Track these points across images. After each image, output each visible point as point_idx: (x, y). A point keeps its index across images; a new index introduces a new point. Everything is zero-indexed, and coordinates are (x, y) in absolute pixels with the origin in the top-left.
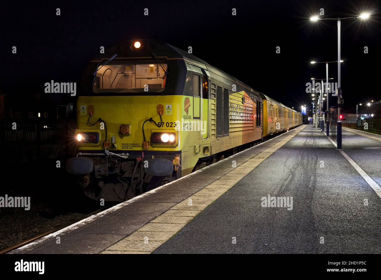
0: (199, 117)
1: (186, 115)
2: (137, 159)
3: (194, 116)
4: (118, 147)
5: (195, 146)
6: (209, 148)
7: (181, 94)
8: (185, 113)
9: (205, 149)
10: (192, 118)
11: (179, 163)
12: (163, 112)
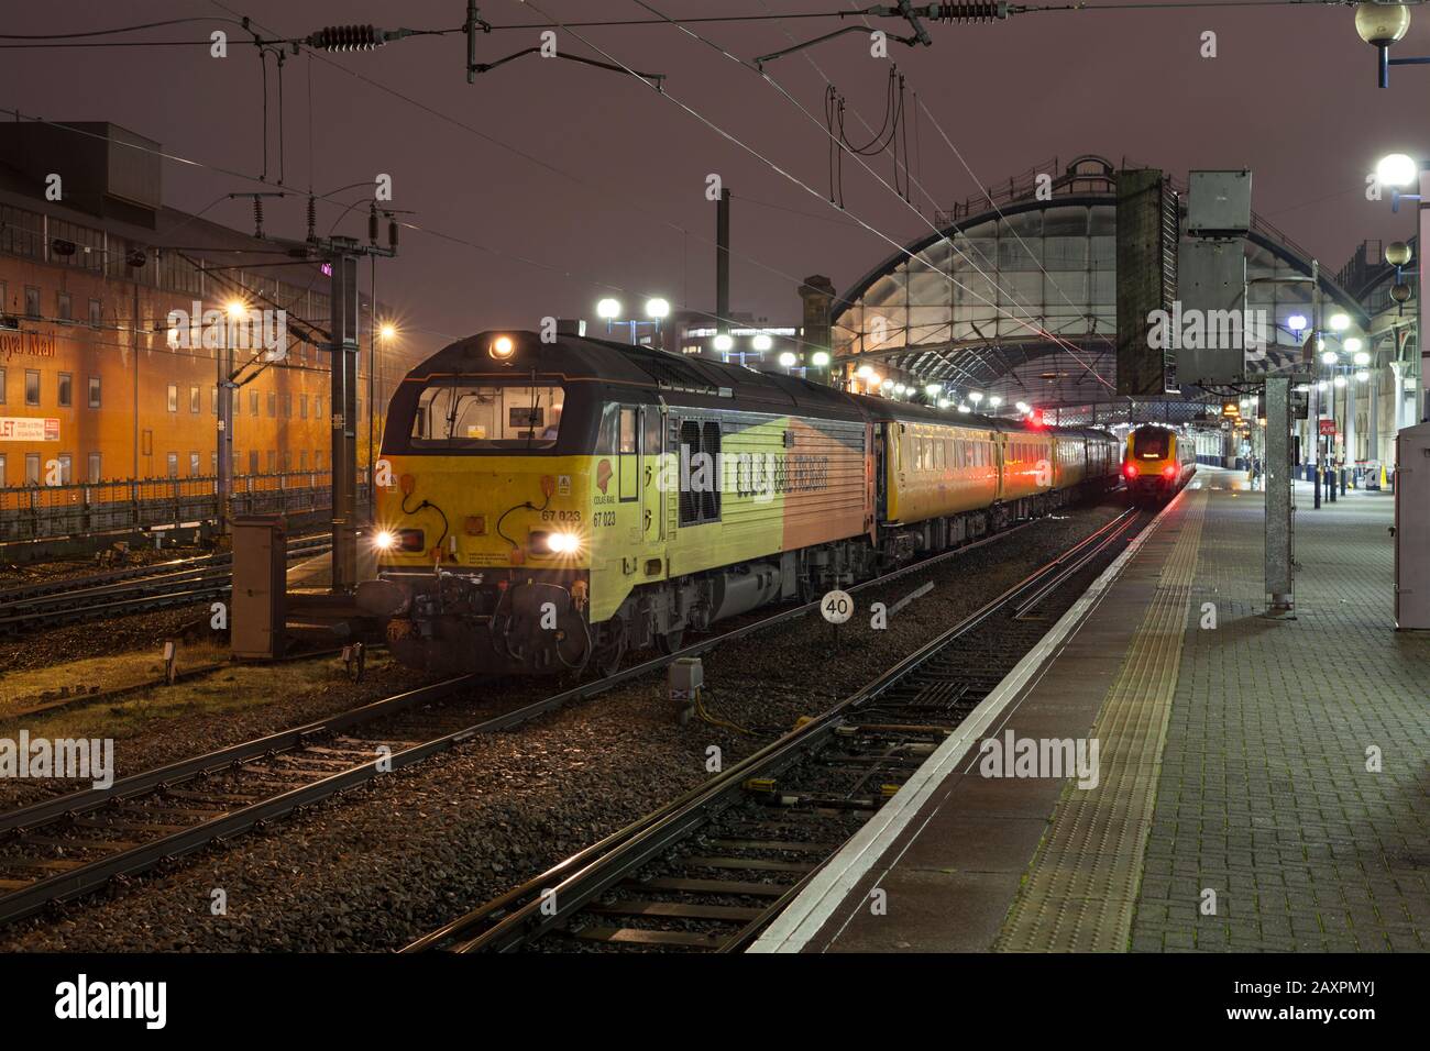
0: (635, 496)
1: (601, 495)
2: (501, 585)
3: (623, 496)
4: (464, 561)
5: (624, 560)
6: (664, 563)
7: (591, 454)
8: (599, 493)
9: (653, 565)
10: (617, 499)
11: (584, 596)
12: (553, 491)
